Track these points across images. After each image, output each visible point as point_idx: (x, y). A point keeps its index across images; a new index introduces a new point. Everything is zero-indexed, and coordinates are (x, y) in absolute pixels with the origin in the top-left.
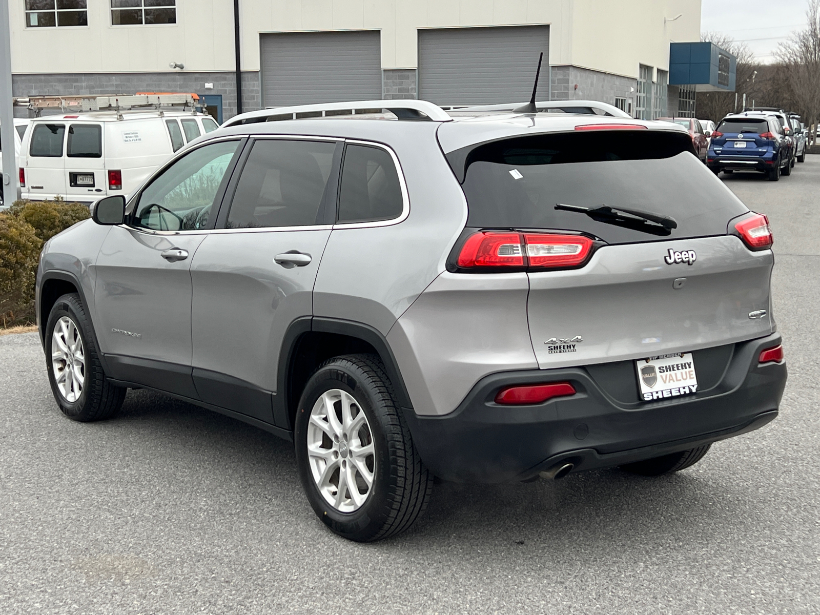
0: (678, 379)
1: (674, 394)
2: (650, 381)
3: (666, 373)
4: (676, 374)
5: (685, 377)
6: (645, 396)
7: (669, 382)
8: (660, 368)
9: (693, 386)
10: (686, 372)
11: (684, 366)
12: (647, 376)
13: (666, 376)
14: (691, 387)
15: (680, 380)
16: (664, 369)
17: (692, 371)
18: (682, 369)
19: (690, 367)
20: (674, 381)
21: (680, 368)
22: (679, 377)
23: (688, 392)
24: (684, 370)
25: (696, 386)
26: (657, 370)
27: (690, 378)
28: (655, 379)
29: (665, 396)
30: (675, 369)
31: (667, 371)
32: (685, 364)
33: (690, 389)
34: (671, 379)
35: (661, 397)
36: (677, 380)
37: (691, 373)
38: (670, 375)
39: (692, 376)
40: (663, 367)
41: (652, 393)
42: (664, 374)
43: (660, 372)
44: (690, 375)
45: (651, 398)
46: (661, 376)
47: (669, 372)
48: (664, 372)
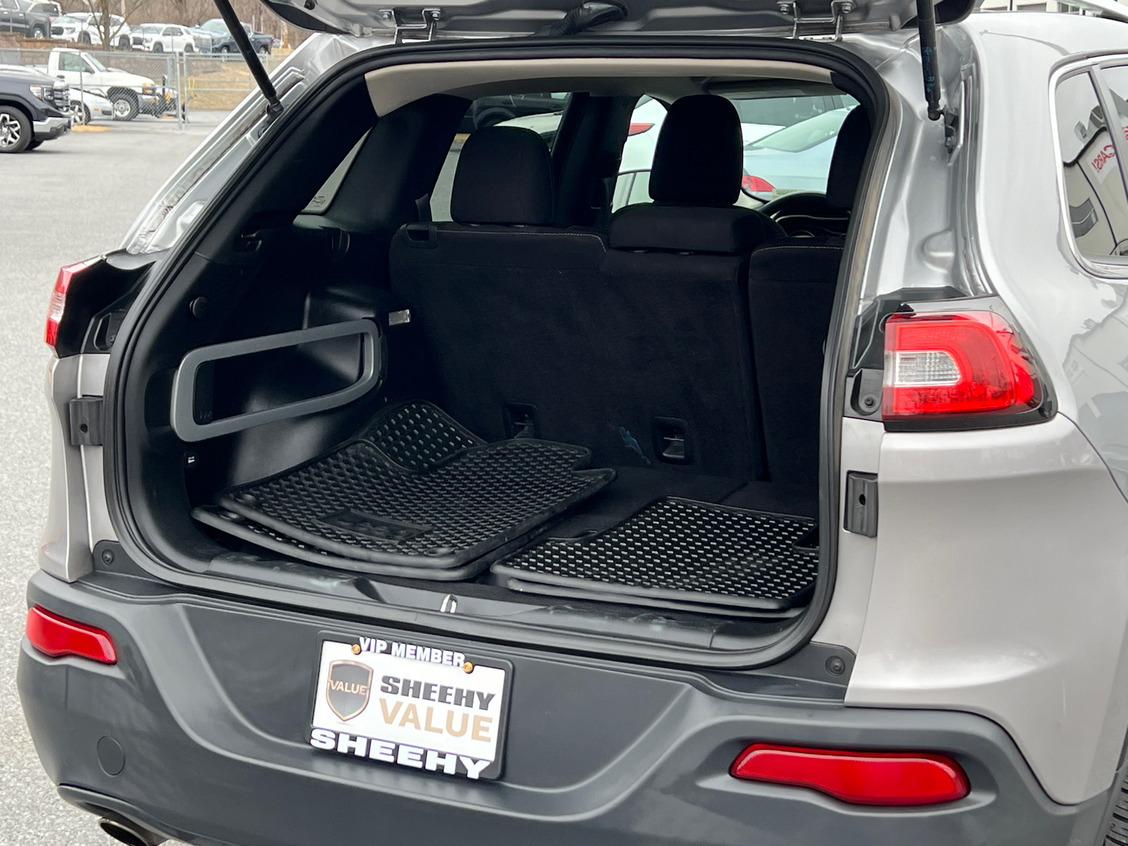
0: (433, 725)
1: (402, 760)
2: (347, 703)
3: (399, 697)
4: (430, 711)
5: (457, 726)
6: (315, 734)
7: (402, 724)
8: (386, 679)
9: (475, 761)
10: (465, 717)
11: (463, 698)
12: (340, 686)
13: (399, 705)
14: (467, 763)
15: (440, 731)
16: (400, 685)
17: (490, 720)
18: (458, 703)
19: (484, 705)
20: (418, 727)
21: (450, 699)
22: (439, 720)
23: (450, 769)
24: (463, 709)
25: (482, 765)
26: (377, 683)
27: (475, 736)
28: (361, 701)
29: (371, 756)
30: (435, 696)
31: (405, 694)
32: (471, 694)
33: (459, 763)
34: (411, 718)
35: (361, 752)
36: (429, 728)
37: (483, 724)
38: (412, 708)
39: (482, 733)
40: (397, 680)
41: (337, 735)
42: (391, 699)
43: (384, 690)
44: (477, 728)
45: (330, 745)
46: (383, 702)
47: (409, 700)
48: (395, 691)
